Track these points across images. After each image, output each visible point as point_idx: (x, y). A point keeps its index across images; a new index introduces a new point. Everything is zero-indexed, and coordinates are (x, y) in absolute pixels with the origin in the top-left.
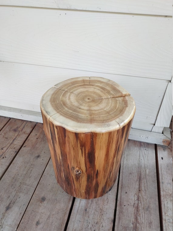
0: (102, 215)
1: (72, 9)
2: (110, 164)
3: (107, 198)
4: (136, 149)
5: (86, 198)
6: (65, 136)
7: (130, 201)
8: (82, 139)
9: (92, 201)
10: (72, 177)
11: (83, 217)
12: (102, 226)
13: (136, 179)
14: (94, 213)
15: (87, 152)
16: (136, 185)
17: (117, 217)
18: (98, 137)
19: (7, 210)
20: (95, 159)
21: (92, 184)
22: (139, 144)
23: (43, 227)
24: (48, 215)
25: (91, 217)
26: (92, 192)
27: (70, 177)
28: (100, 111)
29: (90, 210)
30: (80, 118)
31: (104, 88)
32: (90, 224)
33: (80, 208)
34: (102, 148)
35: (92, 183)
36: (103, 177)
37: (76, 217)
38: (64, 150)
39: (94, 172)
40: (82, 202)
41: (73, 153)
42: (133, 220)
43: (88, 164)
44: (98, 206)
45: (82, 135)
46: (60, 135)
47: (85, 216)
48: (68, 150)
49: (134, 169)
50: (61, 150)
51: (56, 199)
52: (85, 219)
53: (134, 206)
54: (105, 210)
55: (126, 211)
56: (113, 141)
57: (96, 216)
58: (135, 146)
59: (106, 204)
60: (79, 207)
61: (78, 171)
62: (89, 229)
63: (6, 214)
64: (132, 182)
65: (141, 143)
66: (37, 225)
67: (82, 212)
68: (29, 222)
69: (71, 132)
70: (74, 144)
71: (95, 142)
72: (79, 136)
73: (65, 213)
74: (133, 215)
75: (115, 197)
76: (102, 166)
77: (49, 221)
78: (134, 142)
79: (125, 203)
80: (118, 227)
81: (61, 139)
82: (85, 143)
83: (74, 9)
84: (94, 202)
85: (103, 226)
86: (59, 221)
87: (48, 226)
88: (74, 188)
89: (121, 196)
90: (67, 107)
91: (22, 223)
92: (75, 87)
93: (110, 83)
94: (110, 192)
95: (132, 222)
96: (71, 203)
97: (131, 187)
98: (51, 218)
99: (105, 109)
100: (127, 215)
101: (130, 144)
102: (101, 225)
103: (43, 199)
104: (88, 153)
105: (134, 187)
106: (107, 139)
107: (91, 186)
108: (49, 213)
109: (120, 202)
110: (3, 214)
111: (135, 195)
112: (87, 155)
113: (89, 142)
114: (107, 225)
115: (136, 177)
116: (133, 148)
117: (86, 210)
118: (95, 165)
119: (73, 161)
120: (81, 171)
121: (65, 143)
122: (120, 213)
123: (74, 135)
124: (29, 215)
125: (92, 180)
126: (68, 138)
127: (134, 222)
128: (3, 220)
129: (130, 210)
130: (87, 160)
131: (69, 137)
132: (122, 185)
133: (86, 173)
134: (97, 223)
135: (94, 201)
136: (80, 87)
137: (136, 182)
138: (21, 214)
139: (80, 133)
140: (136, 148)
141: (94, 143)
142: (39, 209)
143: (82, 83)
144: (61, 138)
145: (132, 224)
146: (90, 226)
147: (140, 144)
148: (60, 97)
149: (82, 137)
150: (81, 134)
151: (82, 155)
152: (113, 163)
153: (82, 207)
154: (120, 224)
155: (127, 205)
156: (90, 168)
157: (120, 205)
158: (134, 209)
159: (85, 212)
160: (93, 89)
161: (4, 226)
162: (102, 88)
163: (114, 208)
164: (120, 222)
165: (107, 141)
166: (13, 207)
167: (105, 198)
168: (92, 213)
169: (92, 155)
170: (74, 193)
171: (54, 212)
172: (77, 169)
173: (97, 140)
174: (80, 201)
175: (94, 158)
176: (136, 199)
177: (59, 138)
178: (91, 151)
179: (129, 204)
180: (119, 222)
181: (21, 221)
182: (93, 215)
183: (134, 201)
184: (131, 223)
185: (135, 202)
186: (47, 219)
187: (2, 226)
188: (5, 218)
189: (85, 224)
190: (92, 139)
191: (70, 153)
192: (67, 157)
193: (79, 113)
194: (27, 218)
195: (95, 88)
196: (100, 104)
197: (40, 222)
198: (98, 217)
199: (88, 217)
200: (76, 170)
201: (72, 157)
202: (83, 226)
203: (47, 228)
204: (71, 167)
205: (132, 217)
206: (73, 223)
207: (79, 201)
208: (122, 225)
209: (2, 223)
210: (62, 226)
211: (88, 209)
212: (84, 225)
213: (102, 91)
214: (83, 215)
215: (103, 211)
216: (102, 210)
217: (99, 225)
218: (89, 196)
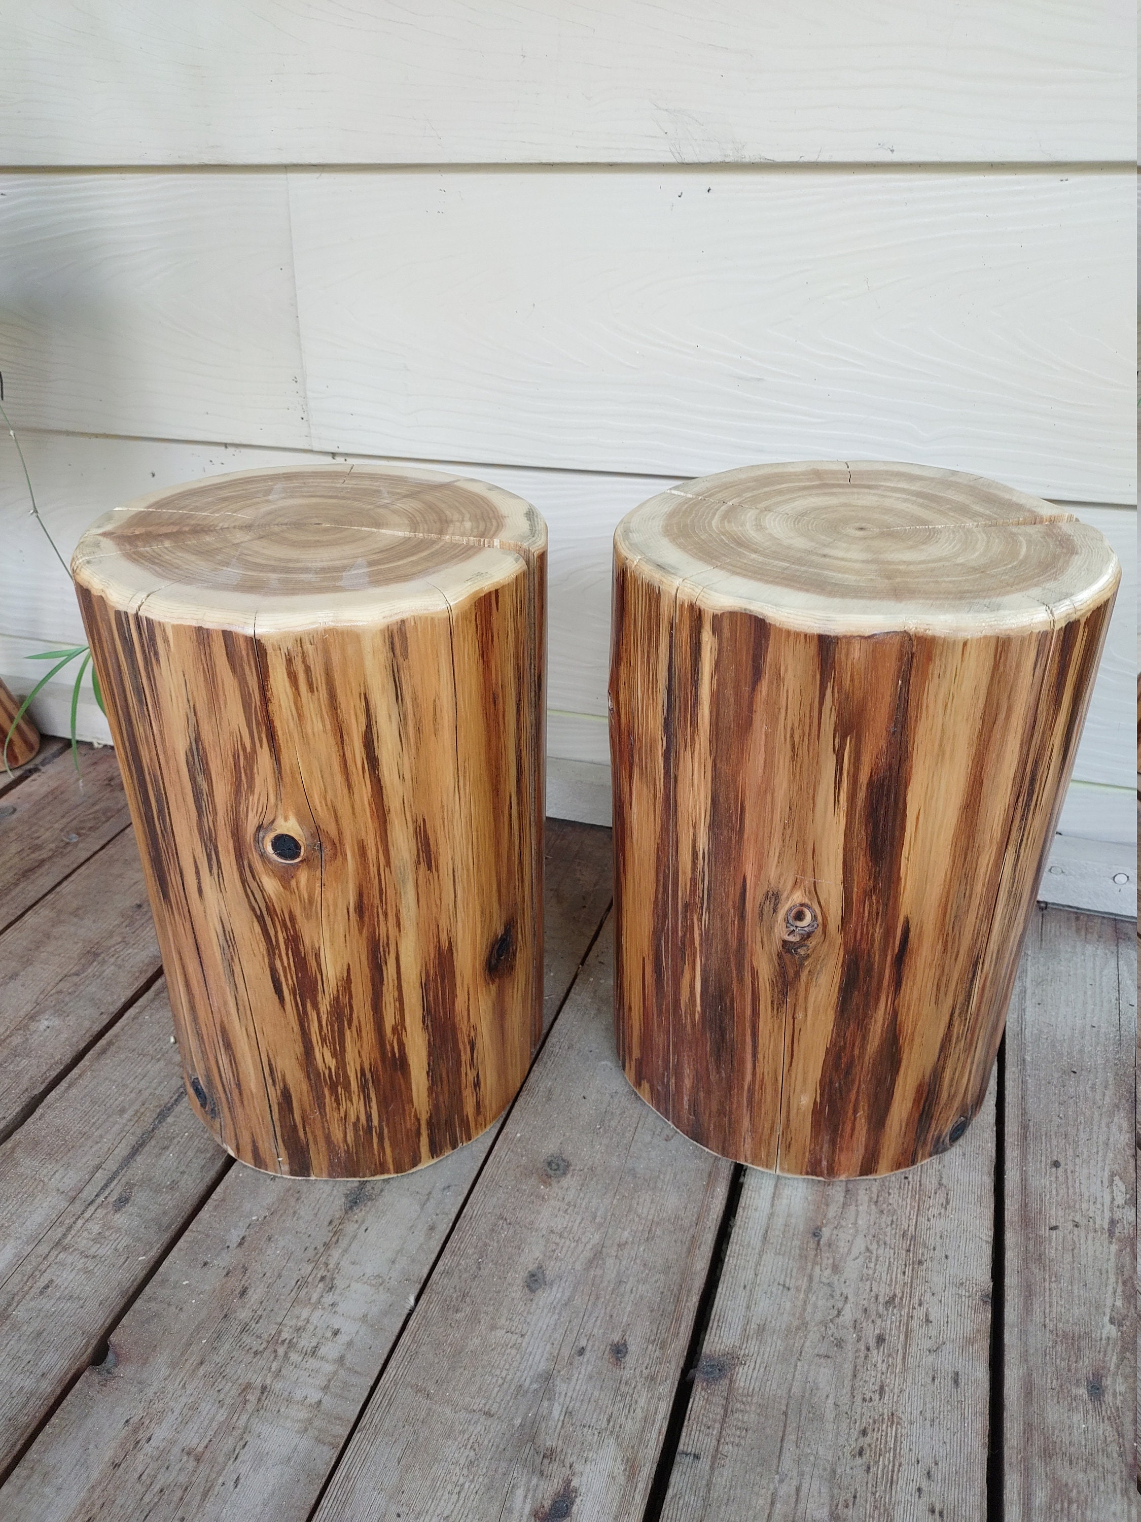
0: (920, 1263)
1: (747, 160)
2: (979, 888)
3: (940, 1184)
4: (1095, 956)
5: (814, 1169)
6: (757, 673)
7: (1084, 1206)
8: (852, 680)
9: (847, 1191)
10: (755, 974)
11: (802, 1269)
12: (923, 1317)
13: (1107, 1099)
14: (868, 1249)
15: (864, 778)
16: (1114, 1128)
17: (1011, 1280)
18: (935, 668)
19: (351, 1208)
20: (903, 828)
21: (864, 1038)
22: (1109, 930)
23: (570, 1299)
24: (593, 1242)
25: (852, 1269)
26: (855, 1111)
27: (741, 979)
28: (933, 565)
29: (841, 1235)
30: (836, 584)
31: (936, 496)
32: (848, 1306)
33: (779, 1222)
34: (947, 754)
35: (863, 1025)
36: (930, 989)
37: (758, 1264)
38: (735, 777)
39: (888, 933)
40: (786, 1192)
41: (785, 785)
42: (1119, 1303)
43: (861, 863)
44: (885, 1219)
45: (857, 653)
46: (730, 675)
47: (815, 1263)
48: (760, 771)
49: (1087, 1049)
50: (714, 779)
51: (633, 1172)
52: (816, 1279)
53: (1111, 1234)
54: (931, 1242)
55: (1068, 1257)
56: (1010, 709)
57: (882, 1269)
58: (1086, 941)
59: (935, 1211)
60: (771, 1216)
61: (799, 916)
62: (844, 1327)
63: (350, 1228)
64: (1088, 1113)
65: (1120, 925)
66: (532, 1291)
67: (796, 1243)
68: (485, 1272)
69: (797, 634)
70: (801, 720)
71: (919, 705)
72: (840, 655)
73: (694, 1242)
74: (1112, 1279)
75: (988, 1182)
76: (934, 893)
77: (599, 1272)
78: (1077, 919)
79: (1055, 1215)
80: (1024, 1333)
81: (732, 700)
82: (862, 710)
83: (757, 160)
84: (863, 1196)
85: (928, 1321)
86: (662, 1277)
87: (598, 1298)
88: (748, 1078)
89: (1024, 1181)
90: (755, 551)
91: (447, 1273)
92: (780, 492)
93: (960, 481)
94: (954, 1155)
95: (1108, 1311)
96: (721, 1192)
97: (1083, 1136)
98: (610, 1262)
99: (960, 560)
100: (1072, 1277)
101: (1051, 927)
102: (919, 1313)
103: (554, 1166)
104: (870, 783)
105: (1102, 1138)
106: (983, 691)
107: (856, 1052)
108: (597, 1236)
109: (1024, 1206)
110: (331, 1222)
111: (1112, 1182)
112: (862, 794)
113: (888, 699)
114: (953, 1318)
115: (1106, 1087)
116: (1074, 947)
117: (816, 1234)
118: (899, 878)
119: (776, 843)
120: (815, 918)
121: (745, 725)
122: (1025, 1260)
123: (813, 649)
124: (479, 1239)
125: (870, 1001)
126: (771, 683)
127: (1124, 1311)
128: (336, 1254)
129: (1091, 1253)
130: (861, 834)
131: (778, 677)
132: (1025, 1127)
133: (839, 939)
134: (890, 1302)
135: (862, 1192)
136: (805, 493)
137: (1111, 1115)
138: (432, 1228)
139: (845, 637)
140: (1090, 949)
141: (912, 714)
142: (539, 1213)
143: (809, 480)
144: (729, 692)
145: (1112, 1321)
146: (848, 1315)
147: (1116, 929)
148: (710, 523)
149: (853, 663)
150: (849, 639)
151: (837, 797)
152: (994, 887)
153: (789, 1215)
154: (1037, 1317)
155: (1070, 1226)
156: (867, 894)
157: (1027, 1222)
158: (1114, 1248)
159: (812, 1245)
160: (876, 498)
161: (340, 1283)
162: (919, 494)
163: (986, 1232)
164: (1036, 1306)
165: (981, 705)
166: (385, 1193)
167: (926, 1181)
168: (855, 1252)
169: (888, 796)
170: (746, 1123)
171: (626, 1233)
172: (798, 897)
173: (932, 686)
174: (776, 1186)
175: (898, 822)
176: (1120, 1200)
177: (717, 698)
178: (890, 765)
179: (1083, 1222)
180: (1028, 1308)
181: (440, 1263)
182: (861, 1260)
183: (1111, 1210)
184: (1107, 1319)
185: (1118, 1215)
186: (591, 1262)
187: (333, 1279)
188: (343, 1243)
189: (820, 1303)
190: (907, 681)
191: (766, 788)
192: (741, 832)
193: (823, 569)
194: (470, 1251)
195: (884, 496)
196: (924, 543)
197: (550, 1274)
198: (897, 1270)
199: (835, 1269)
200: (787, 907)
201: (777, 817)
202: (809, 1309)
203: (594, 1304)
204: (760, 897)
205: (1110, 1289)
206: (742, 1294)
207: (771, 1190)
208: (1050, 1325)
209: (331, 1266)
210: (678, 1300)
211: (826, 1232)
212: (815, 1306)
213: (921, 505)
214: (803, 1257)
215: (925, 1245)
216: (913, 1238)
217: (904, 1312)
218: (833, 1142)
